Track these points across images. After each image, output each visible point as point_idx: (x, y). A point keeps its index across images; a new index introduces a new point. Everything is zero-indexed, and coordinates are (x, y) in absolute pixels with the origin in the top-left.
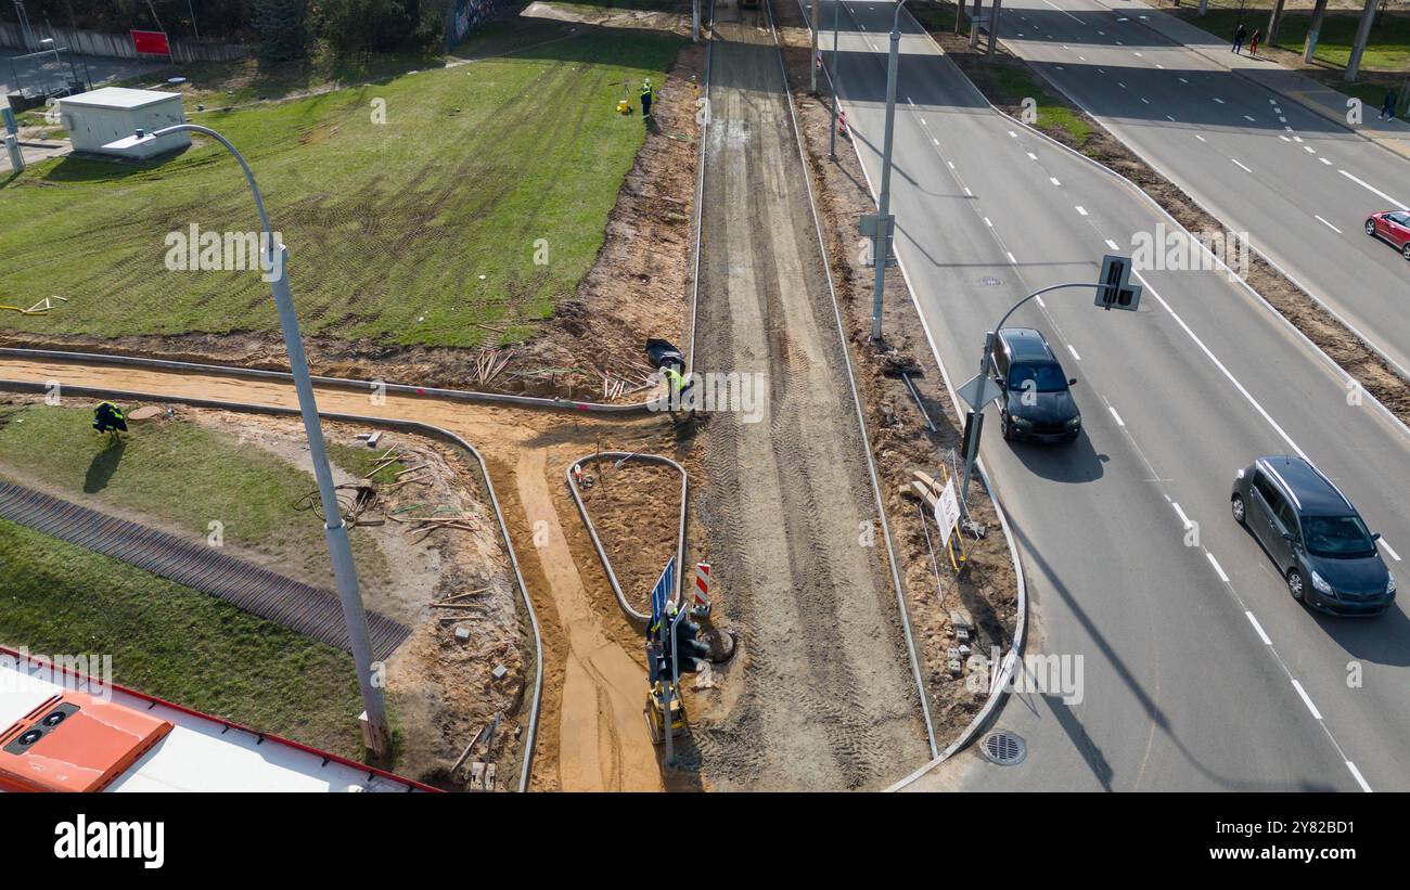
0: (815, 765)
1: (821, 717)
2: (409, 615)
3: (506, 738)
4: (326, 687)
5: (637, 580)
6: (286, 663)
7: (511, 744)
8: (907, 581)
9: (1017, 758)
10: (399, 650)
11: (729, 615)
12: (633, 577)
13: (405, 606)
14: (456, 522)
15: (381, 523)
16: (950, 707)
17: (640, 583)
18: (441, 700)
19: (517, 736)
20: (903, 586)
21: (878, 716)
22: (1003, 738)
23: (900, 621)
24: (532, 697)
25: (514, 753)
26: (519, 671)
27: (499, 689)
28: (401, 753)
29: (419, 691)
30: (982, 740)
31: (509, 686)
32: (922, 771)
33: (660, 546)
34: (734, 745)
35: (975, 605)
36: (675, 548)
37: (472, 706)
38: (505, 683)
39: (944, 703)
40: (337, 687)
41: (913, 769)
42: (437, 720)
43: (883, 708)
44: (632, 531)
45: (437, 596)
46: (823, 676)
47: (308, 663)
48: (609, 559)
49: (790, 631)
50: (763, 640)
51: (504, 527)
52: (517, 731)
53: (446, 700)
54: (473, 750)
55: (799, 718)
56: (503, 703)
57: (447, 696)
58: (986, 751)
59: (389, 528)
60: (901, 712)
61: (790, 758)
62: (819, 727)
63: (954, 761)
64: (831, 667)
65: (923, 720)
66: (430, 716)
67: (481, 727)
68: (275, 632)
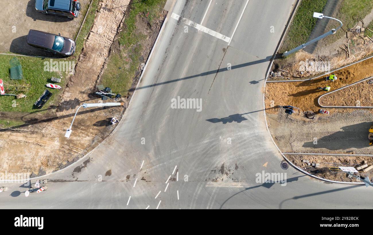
0: (281, 132)
1: (291, 134)
2: (316, 52)
3: (287, 76)
4: (298, 41)
5: (331, 97)
6: (304, 31)
7: (286, 78)
8: (331, 157)
9: (282, 167)
10: (307, 52)
11: (320, 118)
12: (332, 97)
13: (319, 50)
14: (349, 55)
15: (347, 38)
16: (294, 158)
17: (330, 98)
18: (294, 64)
19: (288, 78)
20: (330, 155)
21: (292, 144)
22: (287, 166)
23: (318, 153)
24: (297, 80)
25: (284, 79)
26: (303, 76)
27: (298, 73)
28: (282, 59)
29: (296, 59)
30: (286, 162)
31: (299, 75)
32: (279, 150)
33: (344, 102)
34: (285, 118)
35: (323, 169)
36: (343, 105)
37: (293, 70)
38: (300, 74)
39: (295, 157)
40: (297, 43)
41: (280, 149)
42: (289, 64)
43: (294, 146)
44: (349, 95)
45: (322, 56)
46: (302, 135)
47: (304, 36)
48: (339, 91)
49: (315, 130)
50: (312, 124)
51: (351, 65)
52: (289, 78)
53: (294, 65)
54: (283, 72)
55: (291, 130)
56: (295, 75)
57: (295, 64)
58: (284, 162)
59: (346, 39)
60: (293, 149)
61: (282, 128)
62: (289, 133)
63: (282, 156)
64: (305, 137)
65: (291, 152)
66: (290, 63)
67: (289, 72)
68: (312, 26)
